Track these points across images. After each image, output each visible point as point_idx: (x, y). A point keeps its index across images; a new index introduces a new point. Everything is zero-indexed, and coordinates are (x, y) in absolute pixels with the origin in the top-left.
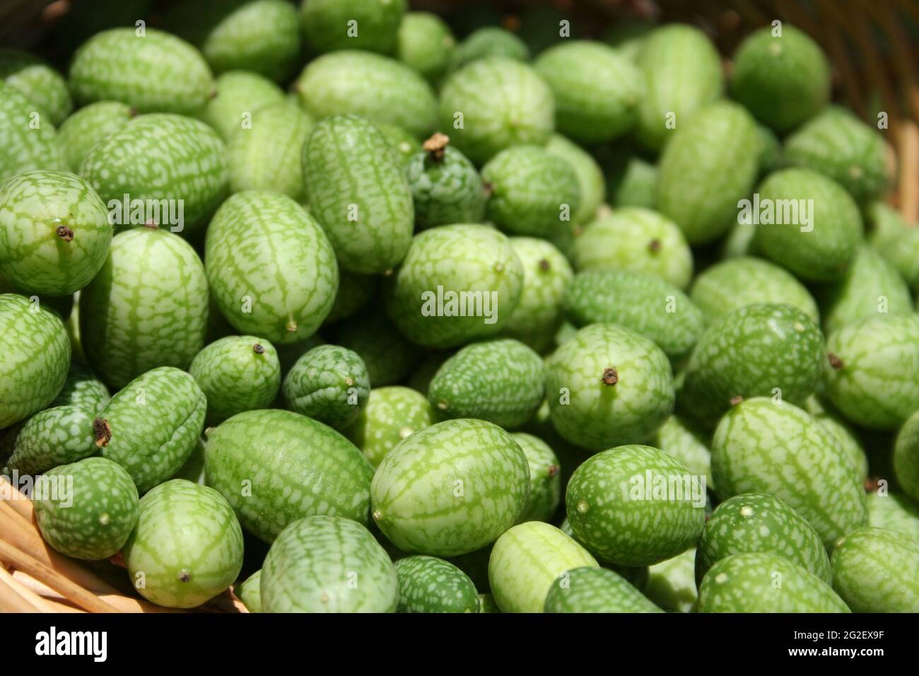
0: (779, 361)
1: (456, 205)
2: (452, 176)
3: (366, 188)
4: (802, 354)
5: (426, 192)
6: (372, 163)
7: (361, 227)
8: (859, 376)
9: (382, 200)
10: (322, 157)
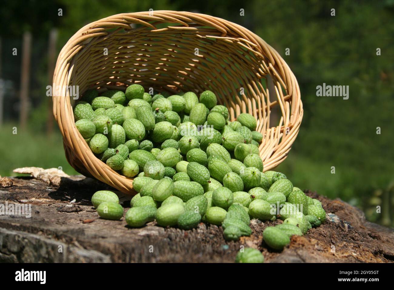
0: (215, 138)
1: (161, 119)
2: (160, 114)
3: (148, 116)
4: (218, 137)
5: (156, 117)
6: (148, 112)
7: (148, 122)
8: (228, 141)
9: (151, 118)
10: (140, 112)
